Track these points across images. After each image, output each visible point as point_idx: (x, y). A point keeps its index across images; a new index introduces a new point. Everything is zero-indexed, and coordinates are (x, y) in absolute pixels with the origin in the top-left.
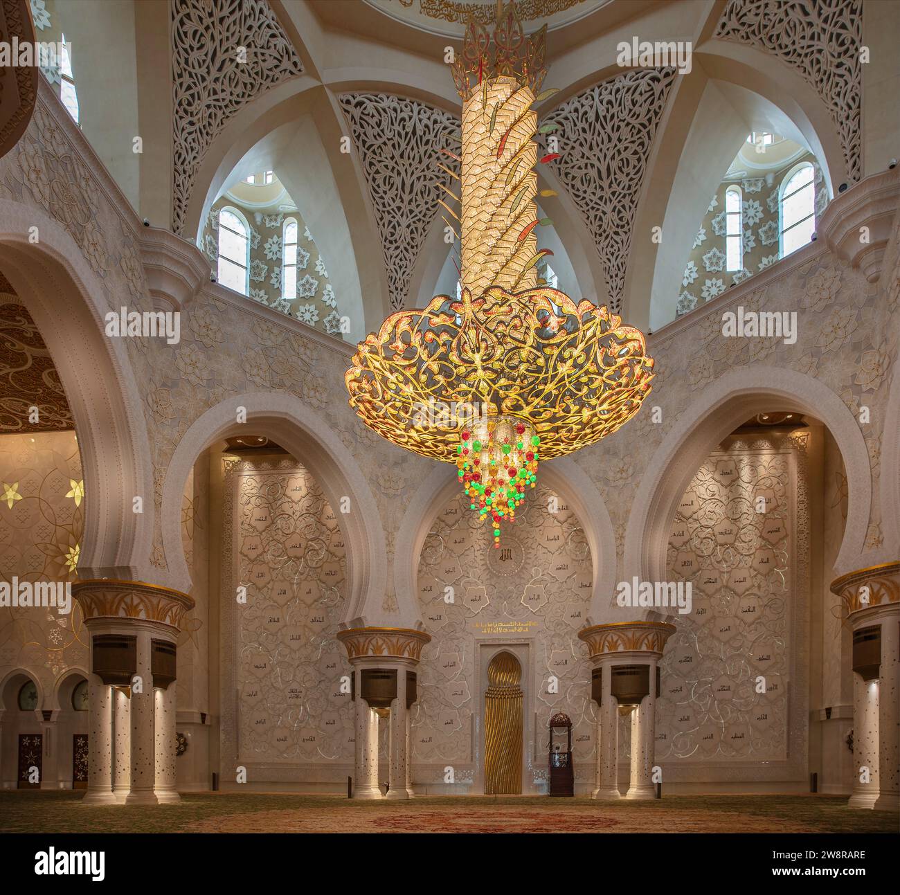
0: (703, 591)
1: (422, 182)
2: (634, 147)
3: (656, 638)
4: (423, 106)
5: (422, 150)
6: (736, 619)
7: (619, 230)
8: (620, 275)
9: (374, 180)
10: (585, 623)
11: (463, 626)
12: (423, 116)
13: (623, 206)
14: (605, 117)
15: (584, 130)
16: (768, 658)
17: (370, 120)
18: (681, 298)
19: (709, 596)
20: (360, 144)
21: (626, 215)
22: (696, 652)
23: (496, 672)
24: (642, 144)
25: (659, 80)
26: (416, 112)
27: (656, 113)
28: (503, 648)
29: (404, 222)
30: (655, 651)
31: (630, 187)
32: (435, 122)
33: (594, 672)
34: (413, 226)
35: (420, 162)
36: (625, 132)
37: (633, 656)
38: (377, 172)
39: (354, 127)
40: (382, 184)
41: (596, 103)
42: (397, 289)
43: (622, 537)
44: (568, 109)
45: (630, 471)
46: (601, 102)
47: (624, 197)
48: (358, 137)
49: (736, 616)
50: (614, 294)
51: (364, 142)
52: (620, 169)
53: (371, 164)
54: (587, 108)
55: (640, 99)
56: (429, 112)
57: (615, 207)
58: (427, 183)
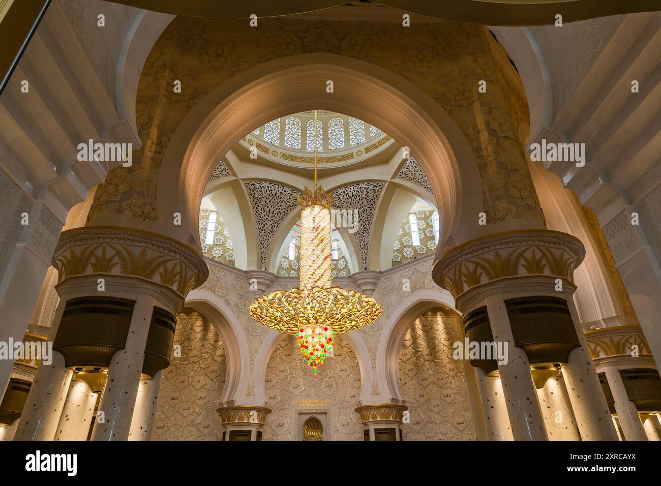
0: (421, 385)
1: (278, 210)
2: (369, 206)
3: (397, 413)
4: (280, 186)
5: (279, 200)
6: (441, 400)
7: (364, 232)
8: (366, 248)
9: (257, 208)
10: (358, 403)
11: (288, 402)
12: (280, 189)
13: (365, 224)
14: (356, 196)
15: (347, 199)
16: (463, 423)
17: (257, 190)
18: (394, 254)
19: (425, 388)
20: (252, 197)
21: (367, 227)
22: (422, 419)
23: (307, 430)
24: (372, 205)
25: (377, 187)
26: (277, 188)
27: (377, 196)
28: (312, 415)
29: (269, 223)
30: (398, 420)
31: (368, 218)
32: (285, 191)
33: (365, 431)
34: (273, 225)
35: (278, 203)
36: (364, 201)
37: (386, 423)
38: (258, 206)
39: (250, 191)
40: (260, 210)
41: (352, 190)
42: (264, 247)
43: (374, 359)
44: (340, 191)
45: (376, 328)
46: (354, 191)
47: (366, 221)
48: (251, 195)
49: (441, 398)
50: (363, 255)
51: (254, 196)
52: (363, 212)
53: (256, 203)
54: (348, 192)
55: (370, 192)
56: (282, 188)
57: (362, 224)
58: (280, 211)
